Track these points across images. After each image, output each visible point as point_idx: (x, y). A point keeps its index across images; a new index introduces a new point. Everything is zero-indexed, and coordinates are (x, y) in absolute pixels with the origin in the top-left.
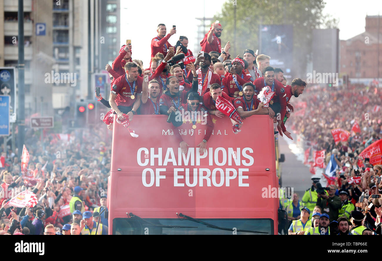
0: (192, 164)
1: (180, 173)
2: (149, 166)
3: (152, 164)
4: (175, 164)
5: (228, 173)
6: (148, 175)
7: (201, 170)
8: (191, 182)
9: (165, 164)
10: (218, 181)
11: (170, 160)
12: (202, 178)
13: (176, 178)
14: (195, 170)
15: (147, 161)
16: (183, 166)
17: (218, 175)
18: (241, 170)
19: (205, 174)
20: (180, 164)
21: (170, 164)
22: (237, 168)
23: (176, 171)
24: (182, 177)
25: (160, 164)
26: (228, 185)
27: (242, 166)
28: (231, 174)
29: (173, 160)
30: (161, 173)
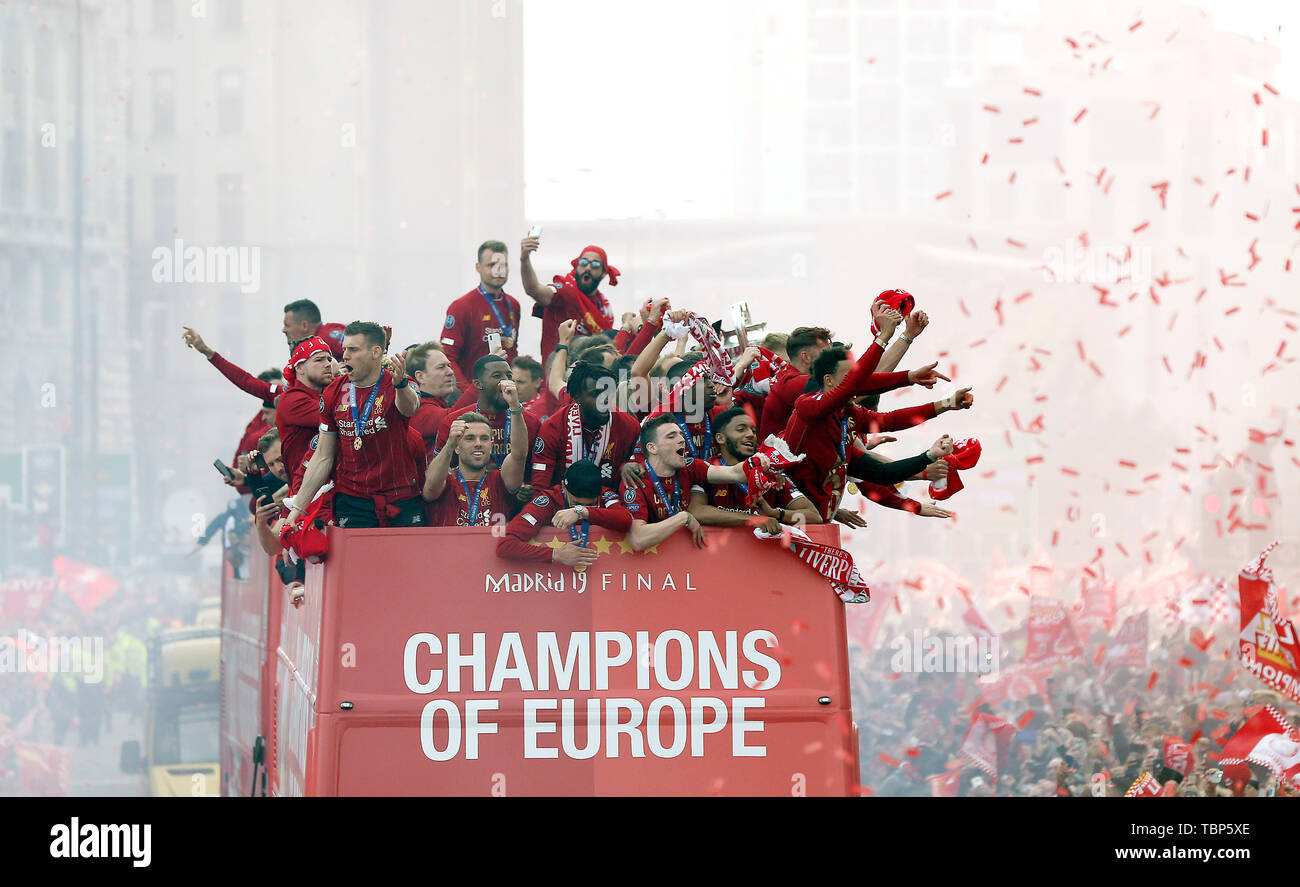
0: (584, 684)
1: (543, 716)
2: (442, 692)
3: (454, 685)
4: (527, 685)
5: (697, 713)
6: (441, 721)
7: (613, 705)
8: (581, 742)
9: (496, 685)
10: (667, 740)
11: (511, 674)
12: (614, 729)
13: (532, 729)
14: (593, 705)
15: (436, 676)
16: (553, 691)
17: (667, 719)
18: (740, 704)
19: (624, 716)
20: (544, 685)
21: (512, 685)
22: (727, 697)
23: (531, 707)
24: (551, 728)
25: (479, 684)
26: (698, 750)
27: (743, 690)
28: (709, 716)
29: (522, 673)
30: (484, 717)
